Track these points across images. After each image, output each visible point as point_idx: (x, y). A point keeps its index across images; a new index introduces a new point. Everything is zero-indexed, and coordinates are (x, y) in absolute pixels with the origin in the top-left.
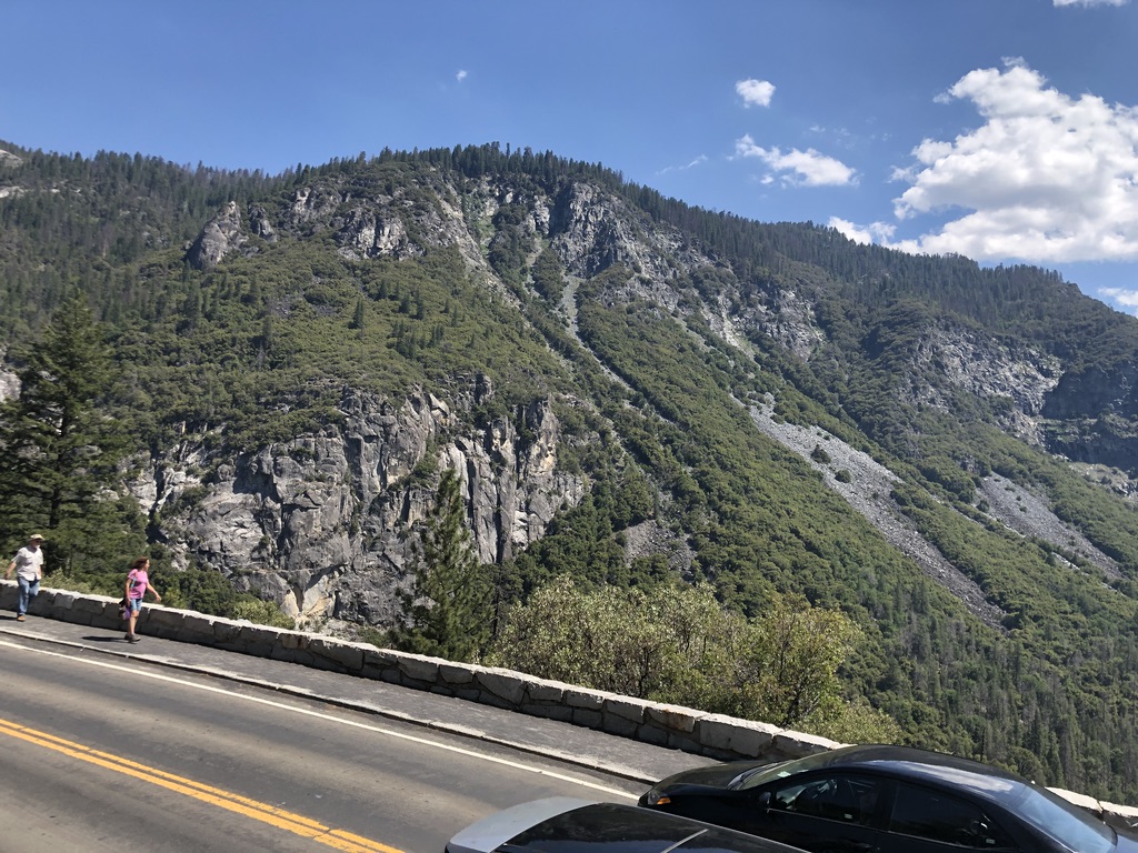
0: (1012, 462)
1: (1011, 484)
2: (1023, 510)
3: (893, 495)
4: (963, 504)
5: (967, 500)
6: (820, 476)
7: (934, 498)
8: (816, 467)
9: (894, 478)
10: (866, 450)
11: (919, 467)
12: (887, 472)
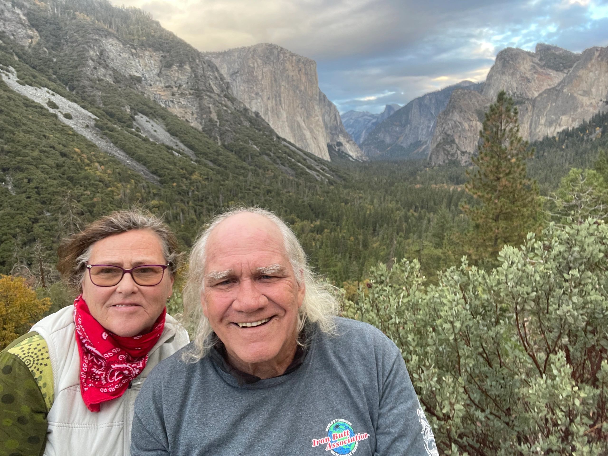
0: (147, 109)
1: (148, 120)
2: (155, 131)
3: (96, 126)
4: (129, 129)
5: (130, 126)
6: (55, 116)
7: (115, 126)
8: (52, 111)
9: (94, 117)
10: (75, 102)
11: (103, 111)
12: (90, 114)
